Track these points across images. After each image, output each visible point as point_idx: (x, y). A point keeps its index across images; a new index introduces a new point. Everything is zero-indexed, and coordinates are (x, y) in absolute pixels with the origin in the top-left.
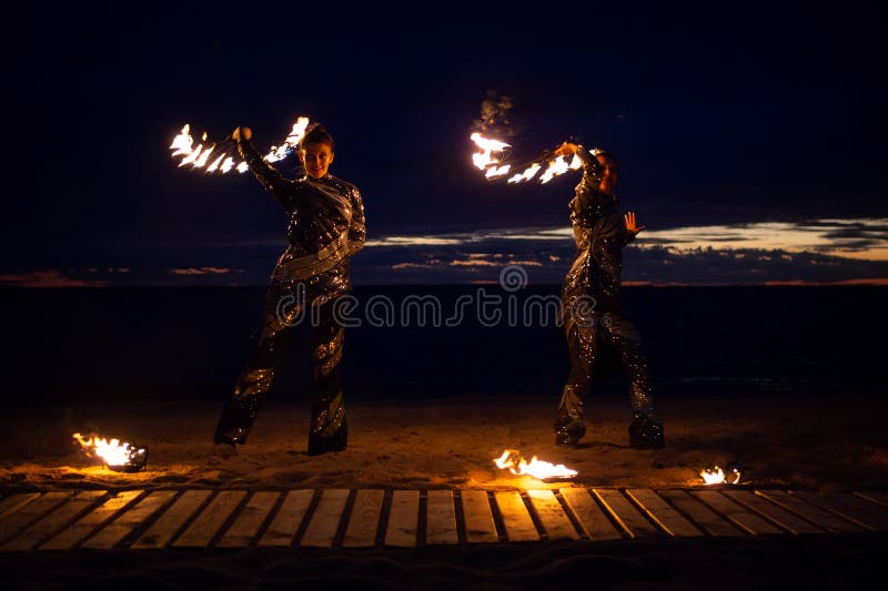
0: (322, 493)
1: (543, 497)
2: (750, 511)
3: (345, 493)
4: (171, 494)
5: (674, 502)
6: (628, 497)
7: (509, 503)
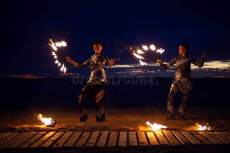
0: (101, 132)
1: (159, 133)
2: (214, 137)
3: (108, 132)
4: (63, 133)
5: (193, 135)
6: (181, 133)
7: (150, 135)
